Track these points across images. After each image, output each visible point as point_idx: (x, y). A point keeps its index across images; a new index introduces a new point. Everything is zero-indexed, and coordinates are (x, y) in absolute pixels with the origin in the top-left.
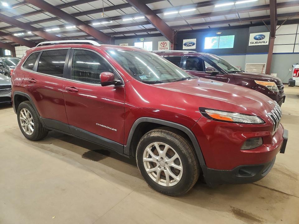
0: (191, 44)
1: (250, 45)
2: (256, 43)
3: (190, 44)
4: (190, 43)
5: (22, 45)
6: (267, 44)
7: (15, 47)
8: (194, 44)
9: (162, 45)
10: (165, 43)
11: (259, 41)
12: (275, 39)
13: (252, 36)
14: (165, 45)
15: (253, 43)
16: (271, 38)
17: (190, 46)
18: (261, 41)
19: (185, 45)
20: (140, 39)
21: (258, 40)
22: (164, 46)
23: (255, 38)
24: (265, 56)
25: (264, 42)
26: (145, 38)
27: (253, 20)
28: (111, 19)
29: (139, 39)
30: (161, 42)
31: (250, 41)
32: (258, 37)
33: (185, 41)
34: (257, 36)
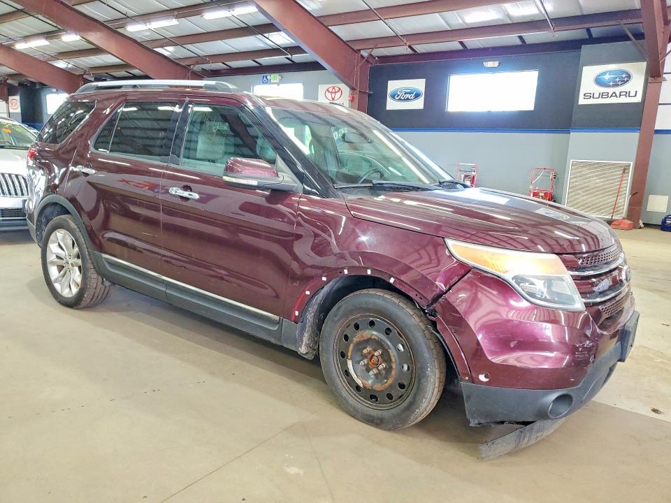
0: (410, 93)
1: (582, 101)
2: (602, 95)
3: (408, 96)
4: (406, 93)
6: (638, 99)
8: (417, 96)
9: (329, 95)
10: (337, 89)
11: (611, 90)
12: (664, 84)
13: (589, 74)
14: (338, 95)
15: (591, 96)
16: (650, 79)
17: (408, 99)
18: (617, 90)
19: (393, 97)
20: (269, 77)
21: (609, 86)
22: (333, 99)
23: (599, 81)
24: (631, 139)
25: (627, 94)
27: (595, 25)
28: (176, 13)
29: (266, 77)
31: (583, 90)
32: (607, 77)
33: (393, 85)
34: (605, 73)
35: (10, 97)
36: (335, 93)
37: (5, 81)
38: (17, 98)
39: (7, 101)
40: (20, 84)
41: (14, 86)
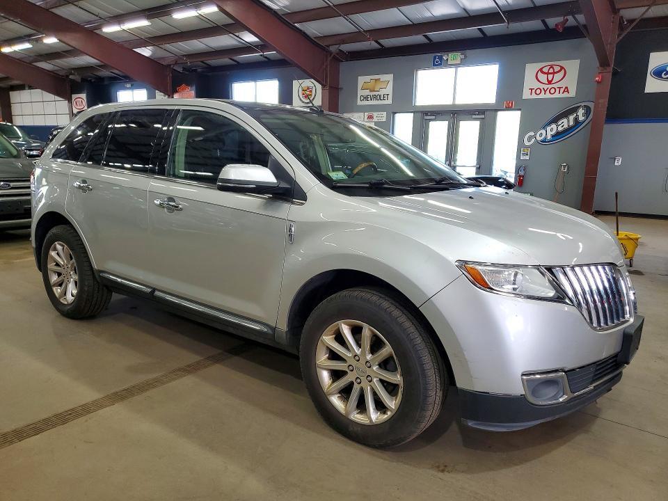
5: (30, 88)
7: (11, 93)
9: (543, 78)
10: (557, 69)
14: (558, 77)
20: (445, 58)
22: (550, 82)
26: (468, 52)
29: (441, 58)
30: (540, 65)
35: (73, 95)
36: (554, 73)
37: (67, 76)
38: (84, 96)
39: (70, 100)
40: (83, 80)
41: (77, 82)
